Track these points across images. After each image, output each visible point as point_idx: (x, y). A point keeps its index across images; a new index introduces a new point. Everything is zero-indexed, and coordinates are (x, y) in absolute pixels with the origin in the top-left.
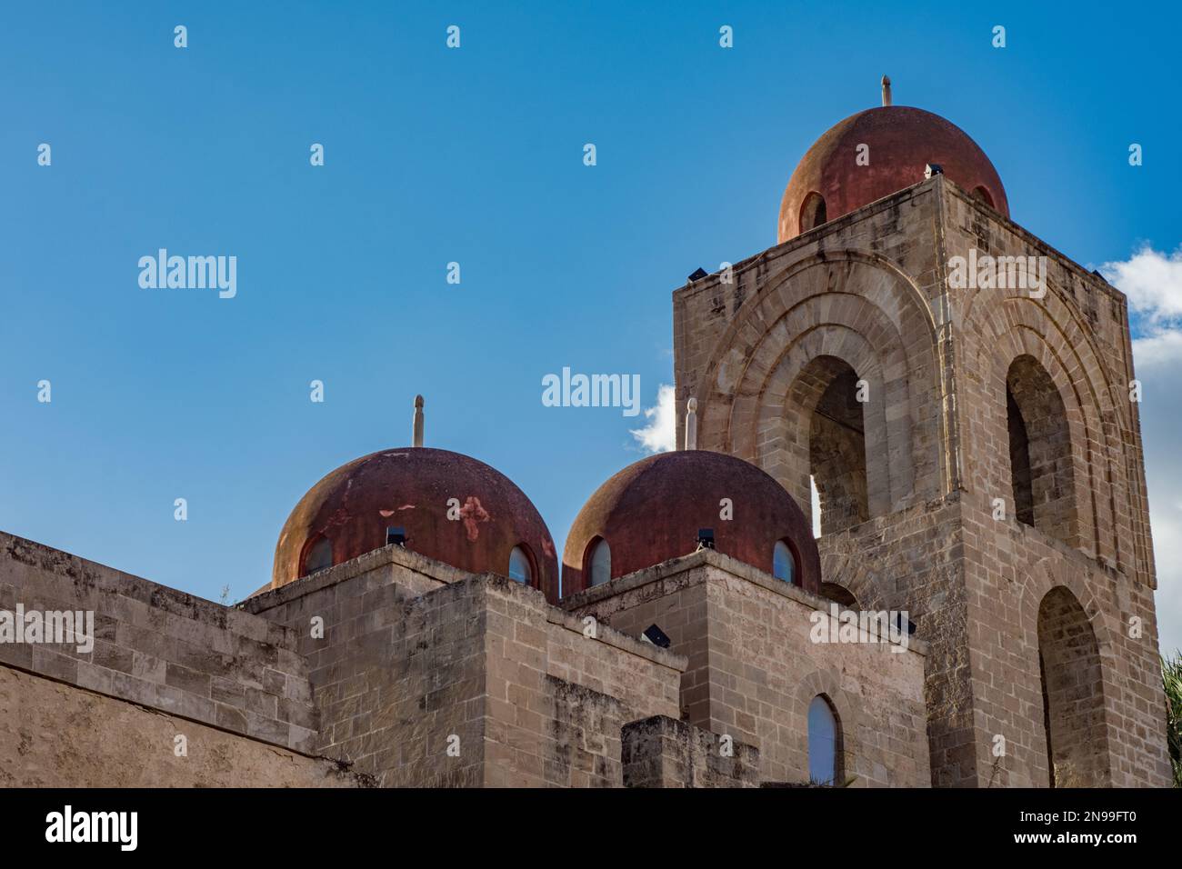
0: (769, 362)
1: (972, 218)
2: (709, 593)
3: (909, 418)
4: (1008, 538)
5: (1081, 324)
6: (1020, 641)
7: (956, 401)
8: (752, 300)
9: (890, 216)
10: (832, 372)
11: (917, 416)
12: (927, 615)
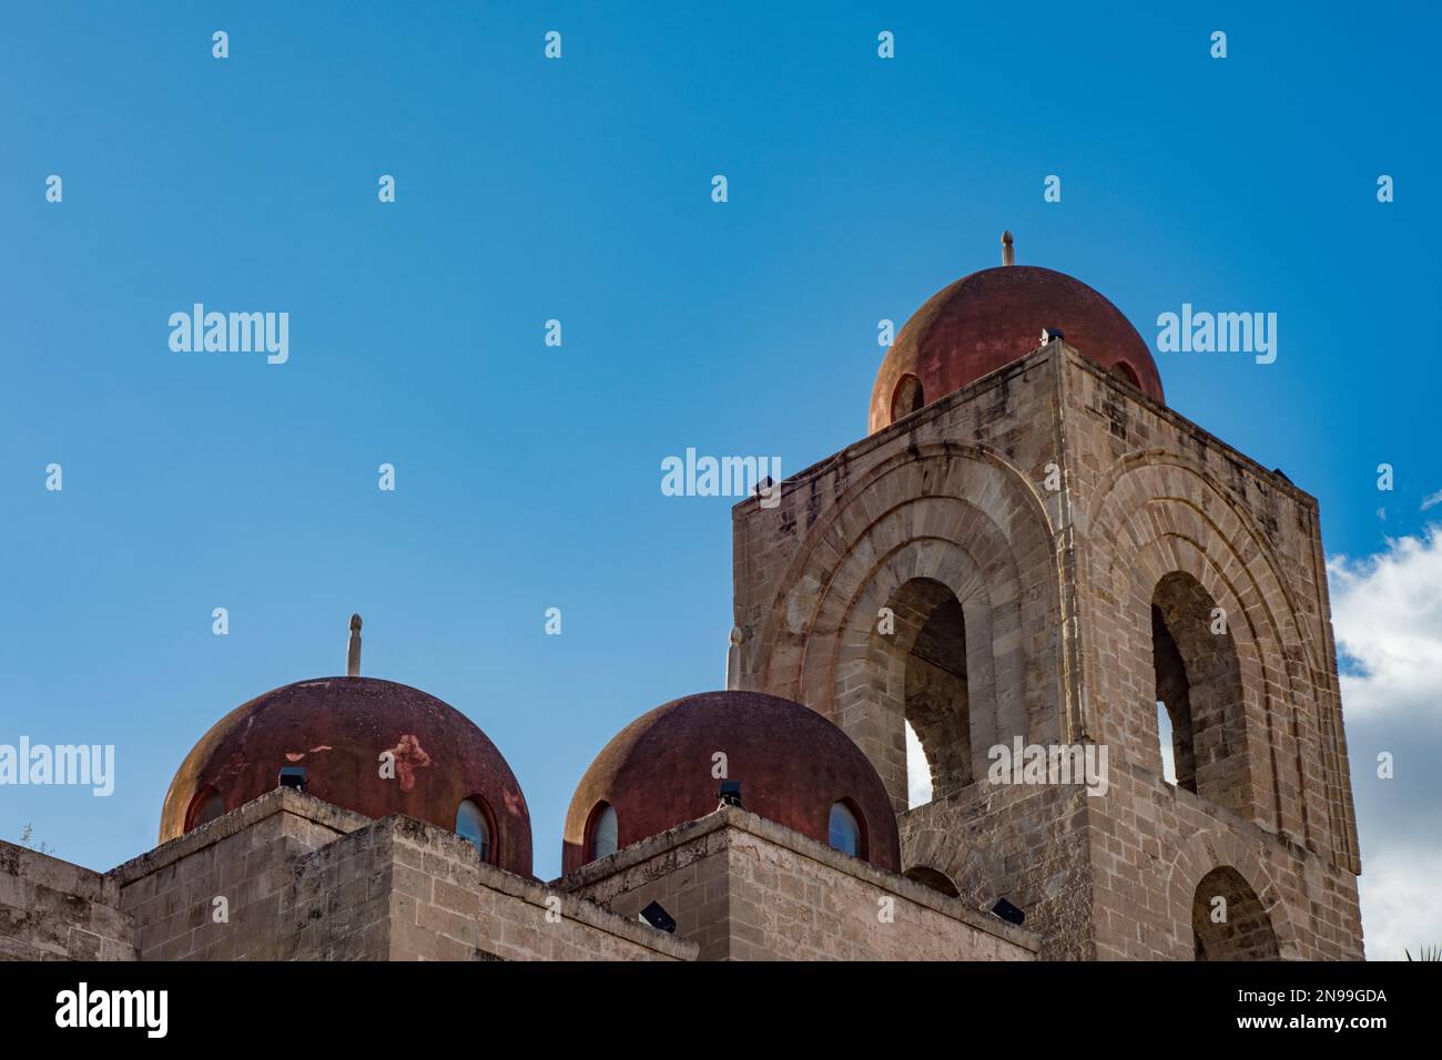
0: (850, 590)
1: (1103, 396)
2: (732, 863)
3: (1021, 652)
4: (1151, 802)
5: (1255, 534)
6: (1168, 935)
7: (1079, 625)
8: (829, 512)
9: (997, 396)
10: (932, 601)
11: (1030, 648)
12: (1044, 902)
